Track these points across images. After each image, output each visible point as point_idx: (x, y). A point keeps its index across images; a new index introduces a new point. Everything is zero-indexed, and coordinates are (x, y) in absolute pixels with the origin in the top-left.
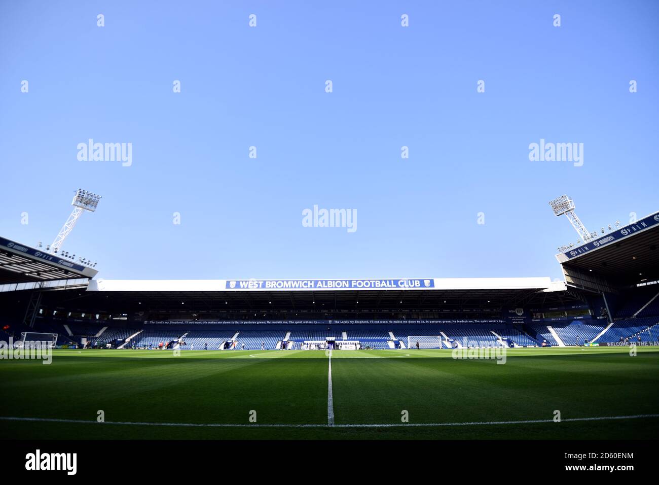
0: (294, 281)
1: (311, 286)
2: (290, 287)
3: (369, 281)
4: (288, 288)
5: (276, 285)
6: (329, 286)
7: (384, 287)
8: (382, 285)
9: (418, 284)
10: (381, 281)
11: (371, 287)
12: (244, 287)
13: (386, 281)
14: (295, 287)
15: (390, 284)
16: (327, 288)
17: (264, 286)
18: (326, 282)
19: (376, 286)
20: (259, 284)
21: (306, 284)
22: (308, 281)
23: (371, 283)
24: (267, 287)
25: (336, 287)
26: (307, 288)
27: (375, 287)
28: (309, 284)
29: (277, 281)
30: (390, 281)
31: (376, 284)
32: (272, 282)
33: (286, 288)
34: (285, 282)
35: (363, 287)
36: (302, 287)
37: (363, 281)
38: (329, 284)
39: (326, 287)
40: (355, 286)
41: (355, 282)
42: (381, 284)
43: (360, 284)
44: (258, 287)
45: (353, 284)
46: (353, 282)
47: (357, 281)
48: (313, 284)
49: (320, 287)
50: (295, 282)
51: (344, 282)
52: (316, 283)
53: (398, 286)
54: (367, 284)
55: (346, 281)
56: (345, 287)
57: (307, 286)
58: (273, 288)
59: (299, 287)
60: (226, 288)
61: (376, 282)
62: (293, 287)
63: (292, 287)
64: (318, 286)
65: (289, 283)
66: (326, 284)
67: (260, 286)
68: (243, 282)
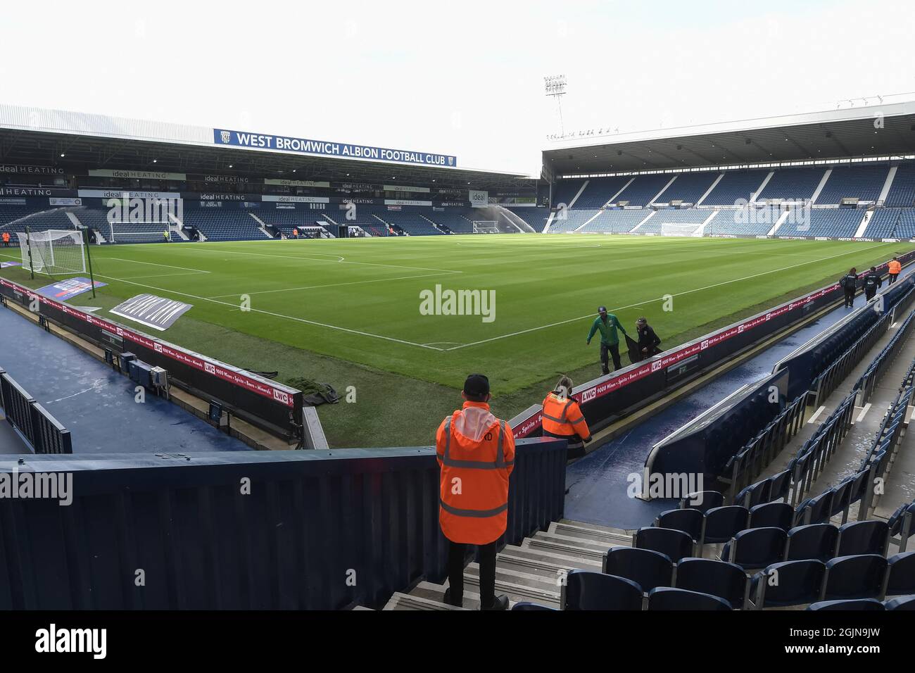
0: (314, 142)
1: (335, 151)
2: (309, 150)
3: (399, 151)
4: (307, 151)
5: (290, 145)
6: (356, 155)
7: (413, 161)
8: (411, 159)
9: (442, 160)
10: (410, 153)
11: (400, 160)
12: (244, 144)
13: (415, 153)
14: (316, 152)
15: (419, 159)
16: (355, 156)
17: (273, 145)
18: (354, 147)
19: (406, 160)
20: (266, 141)
21: (329, 148)
22: (331, 143)
23: (401, 155)
24: (278, 147)
25: (364, 157)
26: (331, 154)
27: (404, 161)
28: (334, 149)
29: (291, 139)
30: (419, 154)
31: (406, 157)
32: (285, 140)
33: (304, 151)
34: (303, 142)
35: (393, 159)
36: (325, 153)
37: (393, 151)
38: (356, 151)
39: (353, 154)
40: (385, 158)
41: (385, 151)
42: (410, 157)
43: (390, 155)
44: (266, 147)
45: (383, 154)
46: (382, 151)
47: (387, 150)
48: (337, 149)
49: (346, 155)
50: (316, 144)
51: (373, 150)
52: (342, 146)
53: (425, 162)
54: (396, 155)
55: (375, 149)
56: (374, 158)
57: (330, 152)
58: (287, 149)
59: (321, 152)
60: (215, 142)
61: (406, 153)
62: (314, 150)
63: (311, 151)
64: (344, 152)
65: (308, 143)
66: (354, 152)
67: (269, 146)
68: (241, 133)
